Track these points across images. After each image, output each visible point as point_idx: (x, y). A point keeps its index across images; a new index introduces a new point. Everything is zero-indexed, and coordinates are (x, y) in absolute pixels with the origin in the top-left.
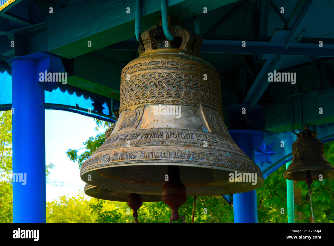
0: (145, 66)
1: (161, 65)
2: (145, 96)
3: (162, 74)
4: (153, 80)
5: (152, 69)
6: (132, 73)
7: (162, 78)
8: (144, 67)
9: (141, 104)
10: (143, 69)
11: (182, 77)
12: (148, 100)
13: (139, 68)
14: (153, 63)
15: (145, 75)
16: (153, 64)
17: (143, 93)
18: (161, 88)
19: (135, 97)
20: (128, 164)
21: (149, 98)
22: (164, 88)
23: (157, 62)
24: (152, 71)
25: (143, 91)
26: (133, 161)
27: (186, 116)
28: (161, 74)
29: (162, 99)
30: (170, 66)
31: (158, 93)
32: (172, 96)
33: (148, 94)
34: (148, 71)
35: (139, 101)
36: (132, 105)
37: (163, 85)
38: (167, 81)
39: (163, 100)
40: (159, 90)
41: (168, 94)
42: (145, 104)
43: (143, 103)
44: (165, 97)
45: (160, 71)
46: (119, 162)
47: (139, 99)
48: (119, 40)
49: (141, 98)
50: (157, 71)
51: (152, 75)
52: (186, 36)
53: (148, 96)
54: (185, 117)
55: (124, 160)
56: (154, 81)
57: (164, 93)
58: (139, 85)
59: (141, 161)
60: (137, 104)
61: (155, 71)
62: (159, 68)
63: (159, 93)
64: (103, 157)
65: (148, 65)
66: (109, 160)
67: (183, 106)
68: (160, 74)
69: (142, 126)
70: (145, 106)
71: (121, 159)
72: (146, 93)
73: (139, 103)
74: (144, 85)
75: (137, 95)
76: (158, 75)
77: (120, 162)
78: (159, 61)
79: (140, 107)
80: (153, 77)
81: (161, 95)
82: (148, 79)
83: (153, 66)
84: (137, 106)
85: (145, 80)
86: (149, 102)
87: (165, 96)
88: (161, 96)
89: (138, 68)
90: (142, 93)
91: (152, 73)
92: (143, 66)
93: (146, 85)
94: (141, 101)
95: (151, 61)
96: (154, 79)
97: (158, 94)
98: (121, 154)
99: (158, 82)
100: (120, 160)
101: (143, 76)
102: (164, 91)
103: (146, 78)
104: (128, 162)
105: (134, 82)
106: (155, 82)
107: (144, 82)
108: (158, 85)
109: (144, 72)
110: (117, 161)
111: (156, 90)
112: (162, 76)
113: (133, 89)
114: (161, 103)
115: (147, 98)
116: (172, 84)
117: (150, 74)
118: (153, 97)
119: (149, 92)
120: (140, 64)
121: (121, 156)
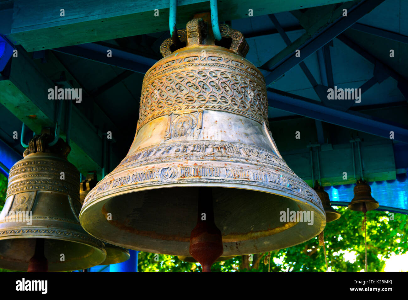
0: (202, 60)
1: (224, 63)
2: (202, 99)
3: (226, 75)
4: (214, 79)
5: (212, 65)
6: (180, 68)
7: (225, 78)
8: (202, 62)
9: (197, 108)
10: (200, 64)
11: (247, 83)
12: (206, 104)
13: (193, 62)
14: (213, 58)
15: (202, 72)
16: (214, 60)
17: (200, 94)
18: (224, 91)
19: (186, 98)
20: (207, 183)
21: (207, 102)
22: (228, 92)
23: (219, 58)
24: (212, 68)
25: (199, 93)
26: (215, 179)
27: (256, 133)
28: (224, 74)
29: (225, 105)
30: (234, 66)
31: (220, 97)
32: (237, 103)
33: (207, 96)
34: (206, 68)
35: (192, 104)
36: (180, 109)
37: (226, 88)
38: (232, 85)
39: (227, 108)
40: (222, 93)
41: (233, 100)
42: (203, 109)
43: (200, 107)
44: (229, 104)
45: (223, 70)
46: (193, 179)
47: (193, 102)
48: (117, 36)
49: (196, 100)
50: (220, 70)
51: (213, 73)
52: (238, 37)
53: (207, 100)
54: (254, 134)
55: (202, 178)
56: (215, 81)
57: (228, 99)
58: (193, 84)
59: (229, 182)
60: (190, 107)
61: (216, 68)
62: (220, 65)
63: (222, 97)
64: (162, 171)
65: (207, 60)
66: (173, 176)
67: (249, 119)
68: (222, 74)
69: (205, 136)
70: (203, 112)
71: (197, 176)
72: (204, 95)
73: (193, 107)
74: (201, 84)
75: (189, 96)
76: (221, 75)
77: (195, 180)
78: (222, 57)
79: (196, 112)
80: (214, 76)
81: (224, 100)
82: (207, 78)
83: (214, 62)
84: (190, 110)
85: (203, 78)
86: (208, 108)
87: (230, 102)
88: (224, 102)
89: (191, 62)
90: (198, 95)
91: (212, 71)
92: (199, 61)
93: (204, 85)
94: (196, 104)
95: (211, 55)
96: (216, 78)
97: (221, 99)
98: (196, 169)
99: (220, 82)
100: (194, 176)
101: (199, 72)
102: (227, 96)
103: (204, 76)
104: (207, 180)
105: (184, 80)
106: (217, 83)
107: (201, 81)
108: (221, 87)
109: (201, 68)
110: (190, 178)
111: (218, 94)
112: (225, 76)
113: (182, 88)
114: (225, 110)
115: (206, 102)
116: (237, 89)
117: (210, 71)
118: (213, 101)
119: (208, 95)
120: (194, 58)
121: (196, 171)
